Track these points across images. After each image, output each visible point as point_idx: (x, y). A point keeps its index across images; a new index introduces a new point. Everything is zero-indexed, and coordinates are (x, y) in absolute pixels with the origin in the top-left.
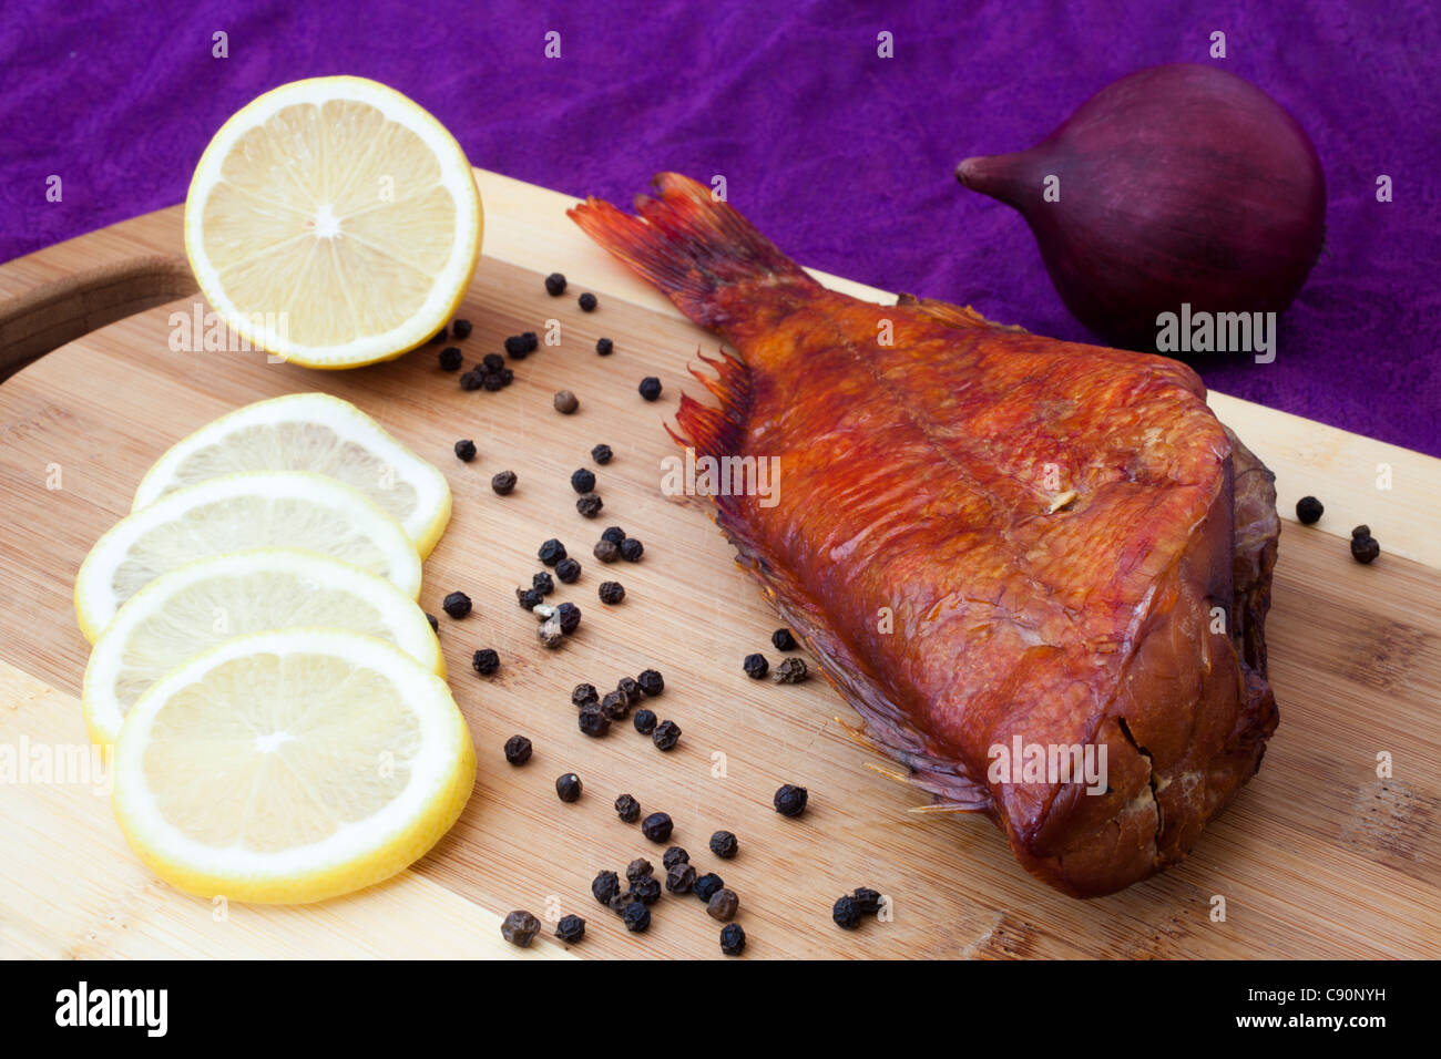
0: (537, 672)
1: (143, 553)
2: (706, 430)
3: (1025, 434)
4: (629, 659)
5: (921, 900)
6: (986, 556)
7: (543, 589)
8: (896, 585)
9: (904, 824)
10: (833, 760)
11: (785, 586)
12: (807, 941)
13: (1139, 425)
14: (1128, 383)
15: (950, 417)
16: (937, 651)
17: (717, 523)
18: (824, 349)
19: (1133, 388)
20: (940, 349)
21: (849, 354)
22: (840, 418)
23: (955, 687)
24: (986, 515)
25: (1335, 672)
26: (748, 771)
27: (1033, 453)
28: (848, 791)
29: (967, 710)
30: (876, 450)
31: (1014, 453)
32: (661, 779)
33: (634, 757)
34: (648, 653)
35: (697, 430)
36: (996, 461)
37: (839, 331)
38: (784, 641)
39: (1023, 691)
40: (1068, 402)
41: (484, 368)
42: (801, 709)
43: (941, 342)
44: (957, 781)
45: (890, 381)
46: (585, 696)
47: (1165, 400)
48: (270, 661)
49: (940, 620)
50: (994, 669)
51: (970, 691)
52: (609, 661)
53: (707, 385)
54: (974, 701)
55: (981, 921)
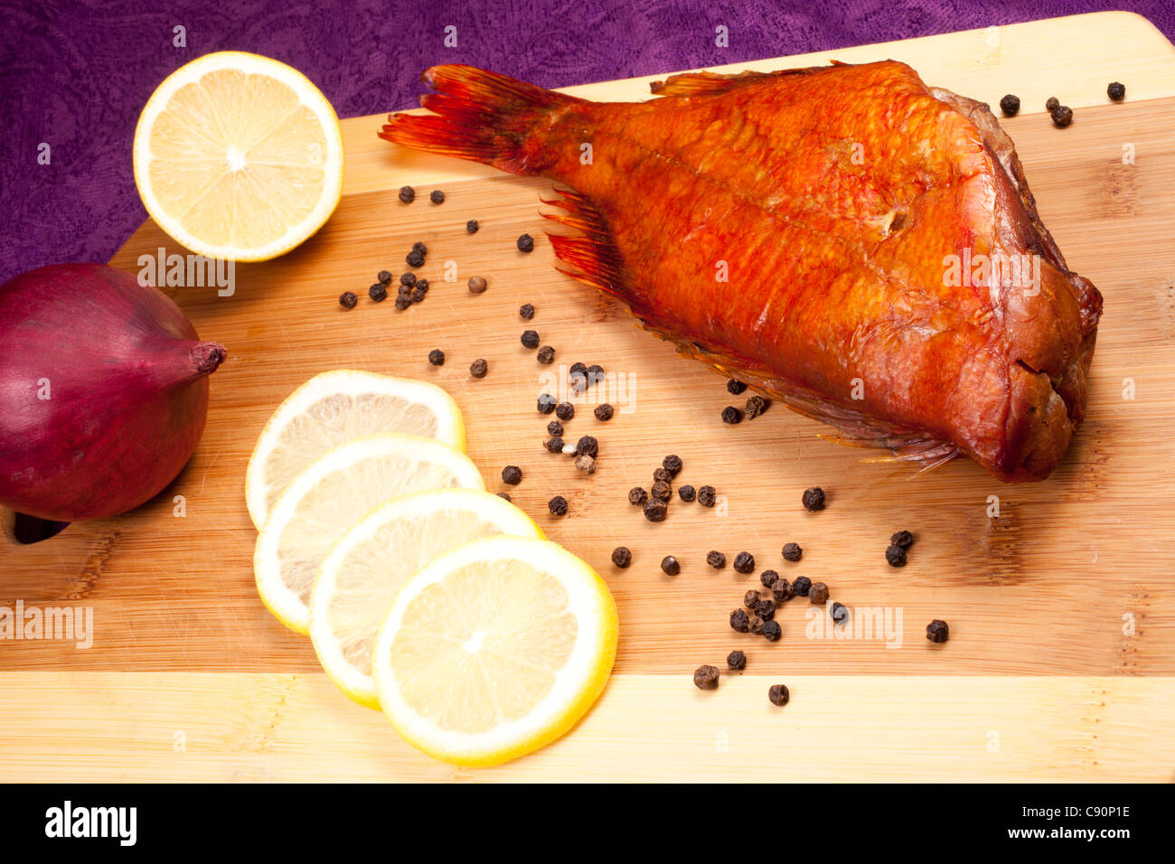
0: (594, 494)
1: (288, 553)
2: (587, 259)
3: (832, 180)
4: (645, 453)
5: (933, 522)
6: (865, 288)
7: (556, 431)
8: (815, 334)
9: (891, 475)
10: (821, 455)
11: (726, 359)
12: (884, 588)
13: (910, 143)
14: (879, 109)
15: (769, 187)
16: (870, 368)
17: (646, 329)
18: (636, 164)
19: (886, 112)
20: (723, 130)
21: (659, 160)
22: (689, 218)
23: (896, 386)
24: (845, 255)
25: (1093, 218)
26: (773, 492)
27: (847, 193)
28: (843, 471)
29: (911, 398)
30: (733, 235)
31: (834, 199)
32: (721, 527)
33: (695, 521)
34: (655, 442)
35: (580, 261)
36: (825, 209)
37: (638, 144)
38: (737, 388)
39: (945, 371)
40: (845, 140)
41: (405, 288)
42: (778, 429)
43: (717, 125)
44: (927, 444)
45: (707, 174)
46: (639, 498)
47: (914, 113)
48: (434, 589)
49: (861, 347)
50: (915, 363)
51: (908, 384)
52: (633, 461)
53: (563, 223)
54: (913, 390)
55: (979, 516)
